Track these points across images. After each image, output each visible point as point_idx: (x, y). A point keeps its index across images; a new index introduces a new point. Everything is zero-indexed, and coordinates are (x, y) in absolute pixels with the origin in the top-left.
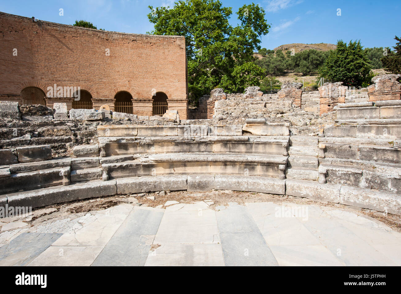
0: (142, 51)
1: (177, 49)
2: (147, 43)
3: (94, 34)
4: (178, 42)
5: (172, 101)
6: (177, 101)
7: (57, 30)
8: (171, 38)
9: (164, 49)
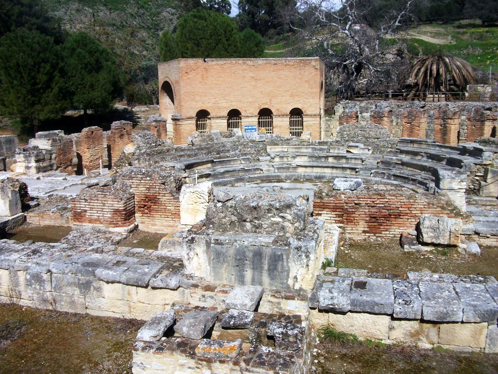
0: (281, 72)
1: (313, 70)
2: (286, 65)
3: (243, 63)
4: (313, 63)
5: (307, 115)
6: (311, 116)
7: (218, 64)
8: (307, 60)
9: (301, 69)
